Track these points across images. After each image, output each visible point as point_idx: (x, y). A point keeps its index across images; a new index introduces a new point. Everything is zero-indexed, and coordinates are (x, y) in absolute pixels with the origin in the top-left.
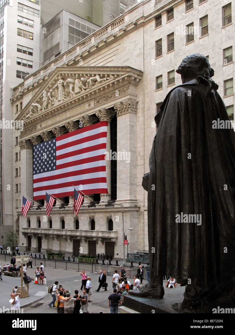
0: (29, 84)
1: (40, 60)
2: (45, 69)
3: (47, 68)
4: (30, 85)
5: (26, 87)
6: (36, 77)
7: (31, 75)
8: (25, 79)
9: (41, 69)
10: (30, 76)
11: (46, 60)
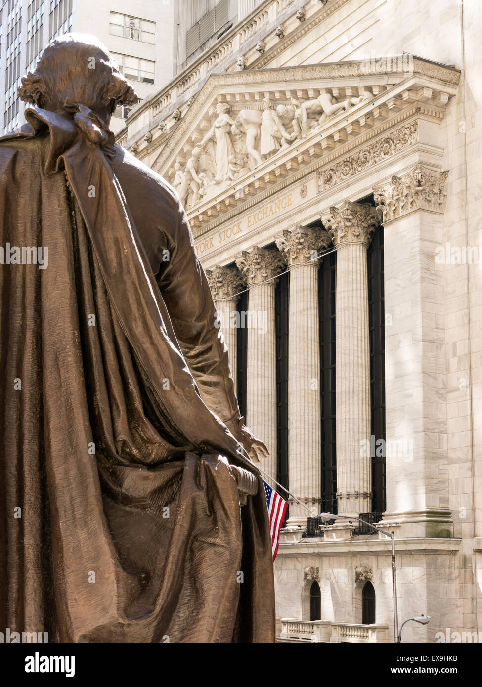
0: (139, 132)
1: (176, 56)
2: (184, 83)
3: (190, 78)
4: (142, 135)
5: (132, 143)
6: (157, 112)
7: (146, 104)
8: (131, 117)
9: (173, 85)
10: (141, 108)
11: (193, 53)
